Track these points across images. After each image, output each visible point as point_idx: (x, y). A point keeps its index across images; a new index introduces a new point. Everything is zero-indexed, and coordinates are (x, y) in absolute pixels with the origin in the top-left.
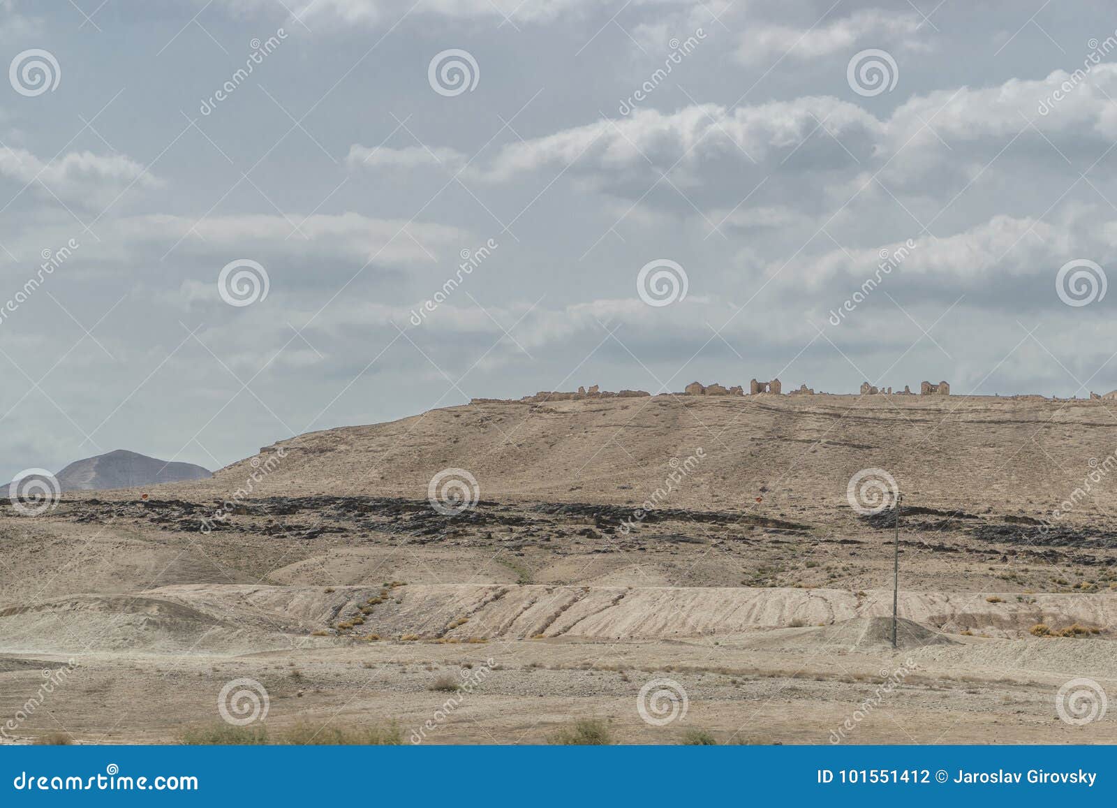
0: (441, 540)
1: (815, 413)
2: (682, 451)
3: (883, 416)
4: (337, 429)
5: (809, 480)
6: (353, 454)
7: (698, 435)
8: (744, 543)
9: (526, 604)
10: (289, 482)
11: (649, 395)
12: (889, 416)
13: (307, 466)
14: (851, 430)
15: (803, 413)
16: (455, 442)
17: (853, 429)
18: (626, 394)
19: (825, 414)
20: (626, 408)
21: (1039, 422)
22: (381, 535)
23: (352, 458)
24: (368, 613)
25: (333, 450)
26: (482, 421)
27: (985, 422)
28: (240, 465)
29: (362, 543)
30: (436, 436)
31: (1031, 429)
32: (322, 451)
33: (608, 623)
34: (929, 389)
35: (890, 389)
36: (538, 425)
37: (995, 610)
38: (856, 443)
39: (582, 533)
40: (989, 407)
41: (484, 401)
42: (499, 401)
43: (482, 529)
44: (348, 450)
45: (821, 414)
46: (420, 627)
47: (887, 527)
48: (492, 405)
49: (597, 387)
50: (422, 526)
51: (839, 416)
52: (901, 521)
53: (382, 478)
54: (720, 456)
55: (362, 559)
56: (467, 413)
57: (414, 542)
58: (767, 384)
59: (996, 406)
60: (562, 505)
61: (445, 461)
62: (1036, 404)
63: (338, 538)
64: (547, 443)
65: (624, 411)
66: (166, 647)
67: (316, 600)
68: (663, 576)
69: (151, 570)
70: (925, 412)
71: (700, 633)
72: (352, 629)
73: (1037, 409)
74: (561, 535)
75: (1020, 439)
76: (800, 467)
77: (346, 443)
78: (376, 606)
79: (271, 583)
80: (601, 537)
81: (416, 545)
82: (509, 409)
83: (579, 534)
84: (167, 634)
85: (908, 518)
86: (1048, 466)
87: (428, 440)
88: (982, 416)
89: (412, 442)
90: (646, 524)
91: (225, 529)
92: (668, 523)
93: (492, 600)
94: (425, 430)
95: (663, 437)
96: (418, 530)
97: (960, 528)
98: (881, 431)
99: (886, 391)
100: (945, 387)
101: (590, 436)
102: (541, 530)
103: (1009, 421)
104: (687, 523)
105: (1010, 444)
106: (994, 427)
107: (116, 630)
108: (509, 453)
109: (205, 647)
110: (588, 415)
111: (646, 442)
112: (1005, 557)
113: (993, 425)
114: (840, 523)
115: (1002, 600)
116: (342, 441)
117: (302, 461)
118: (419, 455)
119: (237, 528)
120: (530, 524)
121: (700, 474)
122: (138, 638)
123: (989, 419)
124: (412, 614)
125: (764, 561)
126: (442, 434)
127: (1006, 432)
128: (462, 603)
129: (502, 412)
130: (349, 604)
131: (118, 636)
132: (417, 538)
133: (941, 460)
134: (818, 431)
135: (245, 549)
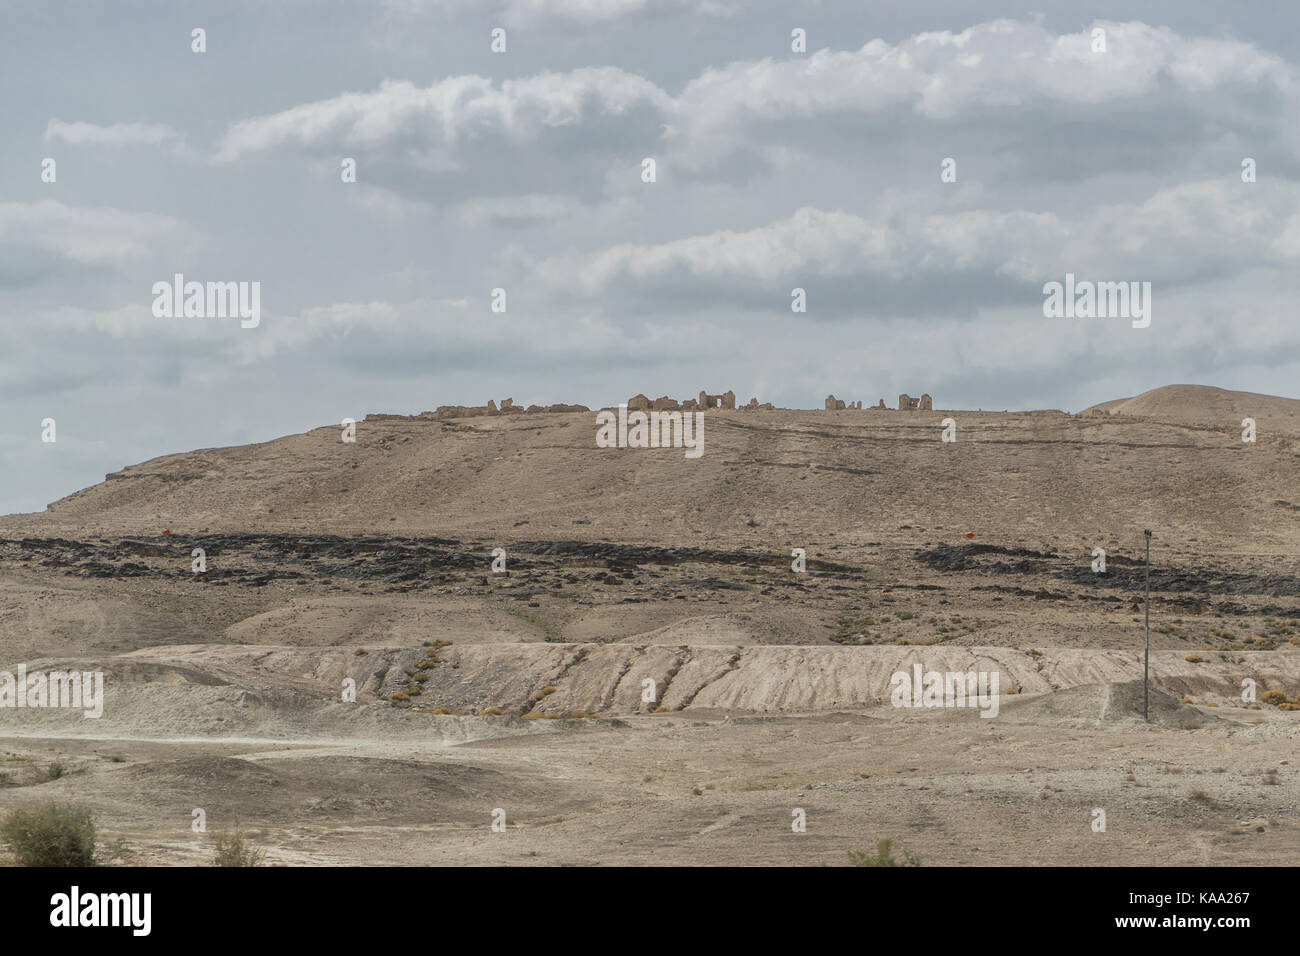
0: (425, 587)
1: (796, 432)
2: (641, 477)
3: (880, 435)
4: (200, 451)
5: (804, 513)
6: (227, 481)
7: (658, 459)
8: (798, 589)
9: (619, 667)
10: (154, 516)
11: (588, 409)
12: (887, 435)
13: (170, 496)
14: (845, 452)
15: (781, 431)
16: (354, 467)
17: (847, 451)
18: (559, 409)
19: (809, 433)
20: (566, 425)
21: (1068, 442)
22: (346, 582)
23: (226, 486)
24: (422, 681)
25: (201, 477)
26: (384, 441)
27: (1003, 442)
28: (82, 496)
29: (328, 591)
30: (329, 459)
31: (1059, 450)
32: (187, 478)
33: (740, 692)
34: (908, 403)
35: (860, 404)
36: (454, 447)
37: (1201, 671)
38: (853, 467)
39: (598, 577)
40: (1005, 424)
41: (383, 417)
42: (401, 418)
43: (471, 573)
44: (220, 477)
45: (803, 433)
46: (497, 698)
47: (954, 569)
48: (395, 422)
49: (510, 400)
50: (395, 570)
51: (827, 435)
52: (970, 562)
53: (271, 511)
54: (690, 484)
55: (344, 611)
56: (363, 432)
57: (392, 590)
58: (718, 397)
59: (1014, 424)
60: (551, 544)
61: (346, 490)
62: (1060, 420)
63: (292, 585)
64: (472, 468)
65: (565, 430)
66: (276, 729)
67: (349, 664)
68: (744, 630)
69: (103, 627)
70: (930, 431)
71: (864, 704)
72: (409, 701)
73: (1062, 427)
74: (573, 580)
75: (1048, 462)
76: (789, 497)
77: (217, 469)
78: (428, 672)
79: (233, 641)
80: (621, 583)
81: (395, 593)
82: (415, 426)
83: (593, 579)
84: (273, 712)
85: (975, 558)
86: (1086, 494)
87: (321, 464)
88: (998, 435)
89: (300, 467)
90: (665, 566)
91: (145, 574)
92: (688, 565)
93: (574, 664)
94: (315, 453)
95: (616, 460)
96: (391, 576)
97: (1046, 570)
98: (881, 453)
99: (856, 406)
100: (927, 400)
101: (525, 460)
102: (545, 574)
103: (1031, 441)
104: (712, 565)
105: (1036, 468)
106: (1015, 448)
107: (205, 708)
108: (424, 480)
109: (324, 728)
110: (520, 434)
111: (595, 468)
112: (1135, 606)
113: (1012, 446)
114: (895, 563)
115: (1204, 659)
116: (211, 466)
117: (163, 490)
118: (311, 483)
119: (160, 573)
120: (530, 567)
121: (668, 506)
122: (237, 718)
123: (1007, 438)
124: (478, 681)
125: (839, 612)
126: (336, 457)
127: (1030, 454)
128: (537, 668)
129: (407, 430)
130: (393, 669)
131: (209, 715)
132: (394, 585)
133: (958, 488)
134: (805, 453)
135: (181, 599)
